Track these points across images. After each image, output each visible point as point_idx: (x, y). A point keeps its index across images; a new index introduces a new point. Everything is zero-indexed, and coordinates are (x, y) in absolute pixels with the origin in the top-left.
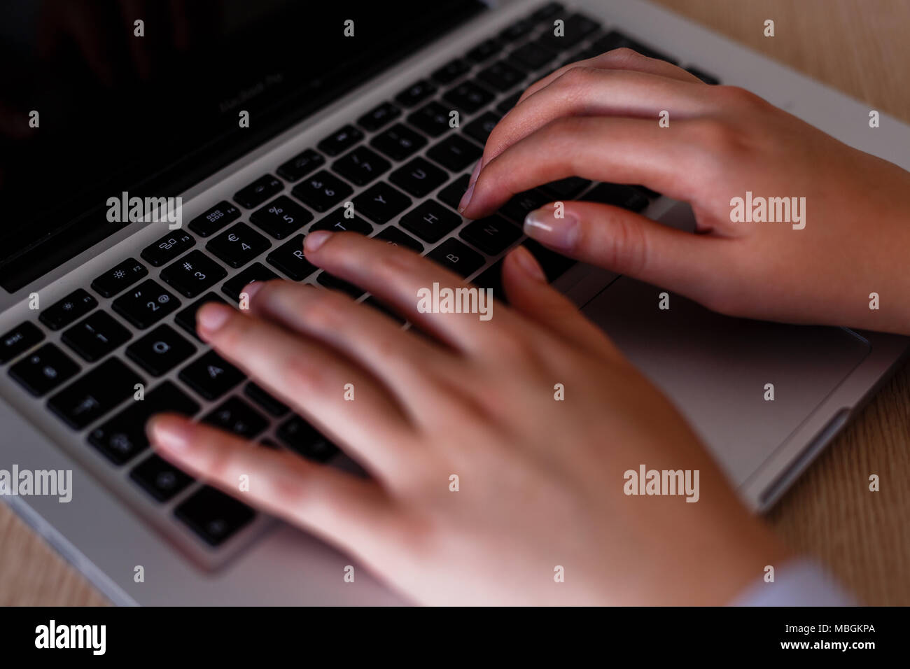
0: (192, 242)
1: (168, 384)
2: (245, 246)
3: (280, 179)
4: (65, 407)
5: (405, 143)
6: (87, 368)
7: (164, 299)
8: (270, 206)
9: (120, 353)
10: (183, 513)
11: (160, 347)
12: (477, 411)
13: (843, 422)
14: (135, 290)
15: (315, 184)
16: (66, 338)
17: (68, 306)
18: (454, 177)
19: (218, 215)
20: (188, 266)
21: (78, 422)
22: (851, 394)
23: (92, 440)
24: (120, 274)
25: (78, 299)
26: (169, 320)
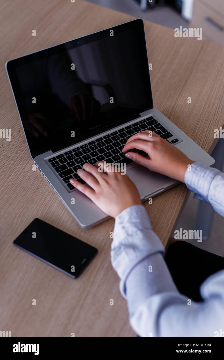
0: (80, 149)
1: (71, 168)
2: (87, 151)
3: (96, 142)
4: (57, 169)
5: (116, 139)
6: (61, 165)
7: (73, 157)
8: (92, 146)
9: (66, 163)
10: (68, 185)
11: (71, 164)
12: (107, 182)
13: (163, 190)
14: (70, 155)
15: (100, 143)
16: (59, 160)
17: (60, 156)
18: (122, 145)
19: (85, 146)
20: (78, 153)
21: (58, 171)
22: (166, 185)
23: (59, 174)
24: (68, 153)
25: (62, 155)
26: (73, 160)
